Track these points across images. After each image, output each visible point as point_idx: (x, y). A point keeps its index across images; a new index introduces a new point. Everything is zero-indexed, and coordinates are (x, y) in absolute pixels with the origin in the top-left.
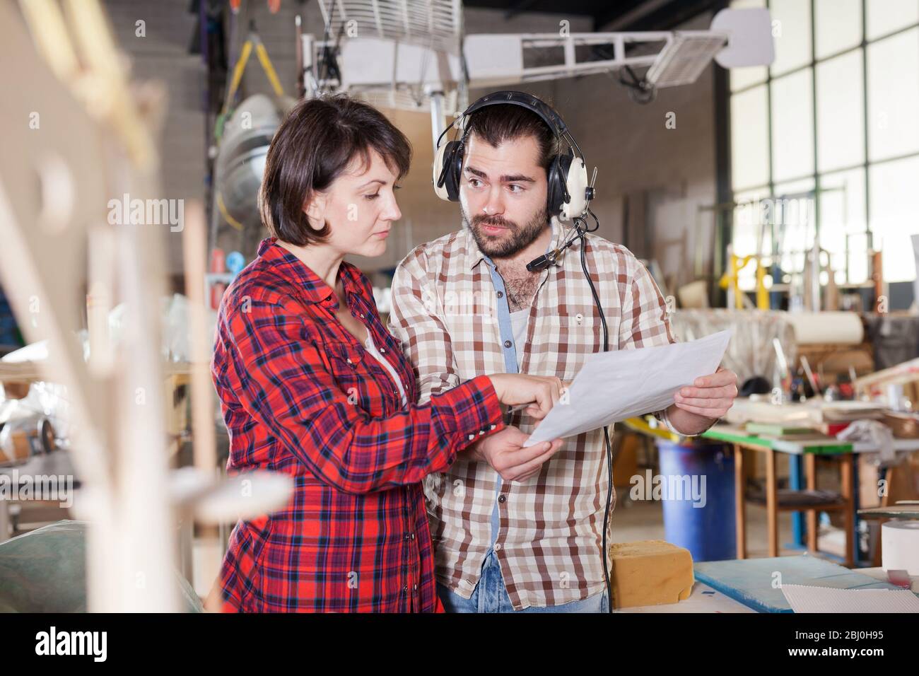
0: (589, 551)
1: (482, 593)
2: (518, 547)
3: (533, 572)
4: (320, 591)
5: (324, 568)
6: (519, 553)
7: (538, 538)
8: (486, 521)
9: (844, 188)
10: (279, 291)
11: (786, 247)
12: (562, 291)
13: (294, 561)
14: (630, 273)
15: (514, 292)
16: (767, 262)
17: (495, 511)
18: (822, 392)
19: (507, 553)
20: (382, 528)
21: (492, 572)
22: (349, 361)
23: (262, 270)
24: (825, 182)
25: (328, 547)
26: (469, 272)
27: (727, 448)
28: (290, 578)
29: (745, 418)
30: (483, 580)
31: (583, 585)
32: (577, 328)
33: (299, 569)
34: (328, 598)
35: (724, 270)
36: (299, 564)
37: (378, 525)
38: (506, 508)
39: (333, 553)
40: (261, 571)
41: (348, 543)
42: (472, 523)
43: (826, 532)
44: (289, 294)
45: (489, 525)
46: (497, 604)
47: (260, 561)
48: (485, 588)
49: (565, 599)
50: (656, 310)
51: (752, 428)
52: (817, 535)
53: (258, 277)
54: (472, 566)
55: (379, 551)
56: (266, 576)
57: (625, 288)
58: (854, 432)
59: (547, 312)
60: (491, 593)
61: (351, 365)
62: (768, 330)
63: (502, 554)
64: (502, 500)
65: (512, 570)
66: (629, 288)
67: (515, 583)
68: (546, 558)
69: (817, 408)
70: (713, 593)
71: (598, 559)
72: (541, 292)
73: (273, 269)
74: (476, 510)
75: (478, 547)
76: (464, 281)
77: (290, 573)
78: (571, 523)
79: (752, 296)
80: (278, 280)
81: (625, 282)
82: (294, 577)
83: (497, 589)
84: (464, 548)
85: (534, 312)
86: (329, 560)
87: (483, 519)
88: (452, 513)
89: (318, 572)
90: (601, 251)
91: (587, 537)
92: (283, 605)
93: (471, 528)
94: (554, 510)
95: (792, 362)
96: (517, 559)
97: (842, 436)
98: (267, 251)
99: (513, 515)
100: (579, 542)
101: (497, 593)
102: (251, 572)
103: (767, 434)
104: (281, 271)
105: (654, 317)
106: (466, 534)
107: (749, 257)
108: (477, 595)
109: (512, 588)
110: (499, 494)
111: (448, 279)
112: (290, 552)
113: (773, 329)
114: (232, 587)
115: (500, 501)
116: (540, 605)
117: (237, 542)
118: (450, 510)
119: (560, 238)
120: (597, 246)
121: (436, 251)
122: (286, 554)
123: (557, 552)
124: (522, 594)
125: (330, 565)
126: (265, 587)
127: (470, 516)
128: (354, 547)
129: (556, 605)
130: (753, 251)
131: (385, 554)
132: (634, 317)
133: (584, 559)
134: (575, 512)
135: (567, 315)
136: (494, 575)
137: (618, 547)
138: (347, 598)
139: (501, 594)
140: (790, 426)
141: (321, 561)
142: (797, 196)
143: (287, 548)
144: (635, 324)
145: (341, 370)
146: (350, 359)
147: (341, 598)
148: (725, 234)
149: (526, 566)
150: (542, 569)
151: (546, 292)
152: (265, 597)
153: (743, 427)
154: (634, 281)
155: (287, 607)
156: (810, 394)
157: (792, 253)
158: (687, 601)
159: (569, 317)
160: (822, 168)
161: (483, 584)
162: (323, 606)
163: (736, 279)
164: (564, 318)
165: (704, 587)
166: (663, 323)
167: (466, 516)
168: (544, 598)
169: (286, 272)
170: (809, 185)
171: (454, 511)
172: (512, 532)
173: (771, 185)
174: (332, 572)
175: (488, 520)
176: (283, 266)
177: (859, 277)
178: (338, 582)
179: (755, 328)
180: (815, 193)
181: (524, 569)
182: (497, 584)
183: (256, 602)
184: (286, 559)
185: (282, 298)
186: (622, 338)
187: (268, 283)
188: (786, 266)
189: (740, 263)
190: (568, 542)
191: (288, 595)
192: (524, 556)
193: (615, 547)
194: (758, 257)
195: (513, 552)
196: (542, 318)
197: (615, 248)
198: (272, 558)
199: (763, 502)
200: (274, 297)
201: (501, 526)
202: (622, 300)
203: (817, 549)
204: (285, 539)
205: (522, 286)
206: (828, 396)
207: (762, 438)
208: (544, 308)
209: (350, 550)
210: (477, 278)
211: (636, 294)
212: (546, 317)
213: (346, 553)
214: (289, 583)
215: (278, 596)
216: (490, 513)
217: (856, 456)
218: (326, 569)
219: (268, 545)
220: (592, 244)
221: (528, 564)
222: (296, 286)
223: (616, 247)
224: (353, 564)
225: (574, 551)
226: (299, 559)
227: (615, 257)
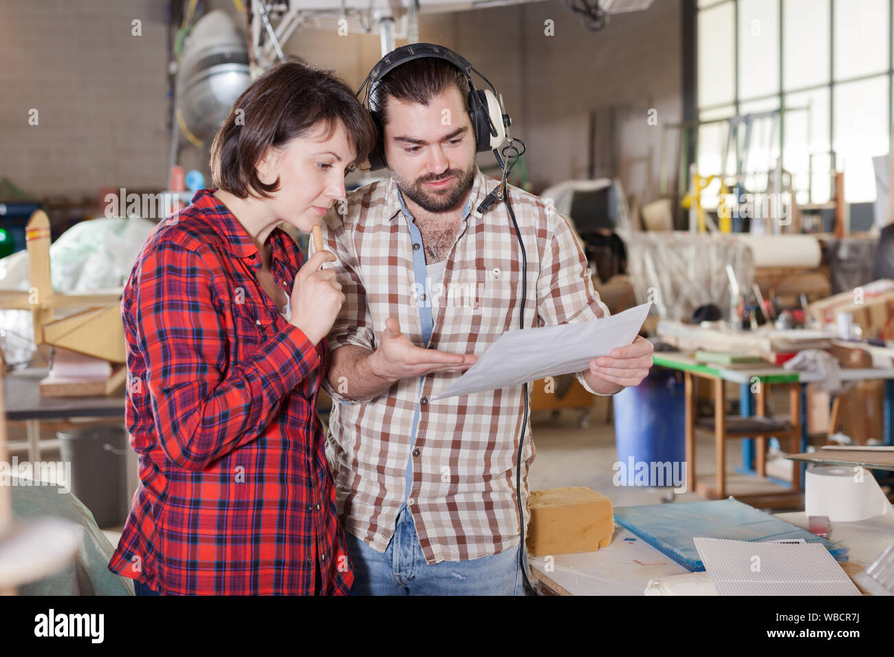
0: (505, 505)
1: (397, 547)
2: (432, 502)
3: (447, 526)
4: (220, 553)
5: (224, 531)
6: (433, 508)
7: (452, 494)
8: (400, 476)
9: (808, 108)
10: (200, 239)
11: (749, 167)
12: (480, 245)
13: (194, 524)
14: (550, 228)
15: (432, 244)
16: (731, 182)
17: (409, 465)
18: (773, 319)
19: (421, 507)
20: (283, 492)
21: (406, 527)
22: (258, 323)
23: (190, 216)
24: (790, 101)
25: (228, 510)
26: (387, 223)
27: (677, 375)
28: (190, 540)
29: (696, 345)
30: (397, 535)
31: (497, 539)
32: (494, 282)
33: (199, 531)
34: (229, 561)
35: (688, 188)
36: (198, 526)
37: (280, 488)
38: (420, 462)
39: (233, 516)
40: (161, 534)
41: (248, 506)
42: (386, 477)
43: (775, 457)
44: (209, 244)
45: (404, 479)
46: (412, 559)
47: (160, 524)
48: (399, 542)
49: (478, 553)
50: (575, 266)
51: (701, 356)
52: (765, 460)
53: (185, 221)
54: (386, 520)
55: (281, 516)
56: (166, 539)
57: (545, 243)
58: (801, 362)
59: (464, 265)
60: (406, 547)
61: (259, 326)
62: (725, 253)
63: (416, 509)
64: (417, 454)
65: (426, 525)
66: (549, 242)
67: (429, 537)
68: (460, 513)
69: (766, 336)
70: (634, 540)
71: (513, 513)
72: (459, 245)
73: (203, 217)
74: (391, 464)
75: (393, 501)
76: (382, 232)
77: (190, 536)
78: (487, 478)
79: (713, 215)
80: (203, 227)
81: (545, 237)
82: (194, 539)
83: (412, 543)
84: (379, 502)
85: (450, 265)
86: (229, 522)
87: (397, 473)
88: (368, 466)
89: (218, 535)
90: (521, 204)
91: (502, 491)
92: (183, 568)
93: (386, 482)
94: (469, 465)
95: (745, 290)
96: (432, 514)
97: (789, 366)
98: (201, 198)
99: (427, 469)
100: (494, 497)
101: (411, 547)
102: (153, 535)
103: (715, 363)
104: (210, 220)
105: (573, 273)
106: (381, 488)
107: (713, 177)
108: (392, 550)
109: (425, 543)
110: (414, 447)
111: (365, 230)
112: (189, 514)
113: (731, 252)
114: (135, 548)
115: (414, 454)
116: (453, 560)
117: (139, 503)
118: (365, 464)
119: (481, 190)
120: (518, 198)
121: (355, 200)
122: (186, 517)
123: (471, 507)
124: (436, 548)
125: (230, 527)
126: (165, 549)
127: (385, 471)
128: (254, 509)
129: (469, 559)
130: (718, 171)
131: (288, 519)
132: (553, 273)
133: (499, 513)
134: (492, 467)
135: (484, 269)
136: (408, 530)
137: (541, 494)
138: (248, 560)
139: (415, 548)
140: (740, 354)
141: (221, 524)
142: (762, 116)
143: (186, 511)
144: (554, 281)
145: (247, 331)
146: (260, 320)
147: (242, 561)
148: (690, 154)
149: (441, 521)
150: (457, 524)
151: (465, 245)
152: (165, 559)
153: (692, 355)
154: (554, 237)
155: (187, 570)
156: (761, 321)
157: (755, 173)
158: (607, 548)
159: (486, 271)
160: (788, 86)
161: (397, 538)
162: (223, 569)
163: (698, 200)
164: (481, 271)
165: (626, 534)
166: (582, 280)
167: (381, 470)
168: (458, 552)
169: (215, 222)
170: (774, 104)
171: (369, 465)
172: (426, 486)
173: (736, 103)
174: (232, 535)
175: (402, 473)
176: (213, 216)
177: (822, 198)
178: (238, 545)
179: (713, 253)
180: (781, 111)
181: (438, 524)
182: (412, 538)
183: (157, 564)
184: (186, 522)
185: (201, 248)
186: (541, 294)
187: (193, 229)
188: (749, 185)
189: (702, 183)
190: (484, 497)
191: (188, 557)
192: (438, 511)
193: (538, 494)
194: (722, 176)
195: (427, 507)
196: (459, 271)
197: (537, 202)
198: (172, 521)
199: (712, 428)
200: (194, 244)
201: (415, 481)
202: (541, 255)
203: (765, 475)
204: (184, 502)
205: (440, 238)
206: (780, 324)
207: (710, 366)
208: (461, 261)
209: (250, 513)
210: (394, 229)
211: (556, 251)
212: (463, 270)
213: (247, 516)
214: (188, 546)
215: (178, 559)
216: (405, 467)
217: (804, 385)
218: (226, 532)
219: (167, 507)
220: (513, 197)
221: (442, 519)
222: (222, 237)
223: (538, 200)
224: (254, 527)
225: (489, 506)
226: (199, 522)
227: (536, 210)
